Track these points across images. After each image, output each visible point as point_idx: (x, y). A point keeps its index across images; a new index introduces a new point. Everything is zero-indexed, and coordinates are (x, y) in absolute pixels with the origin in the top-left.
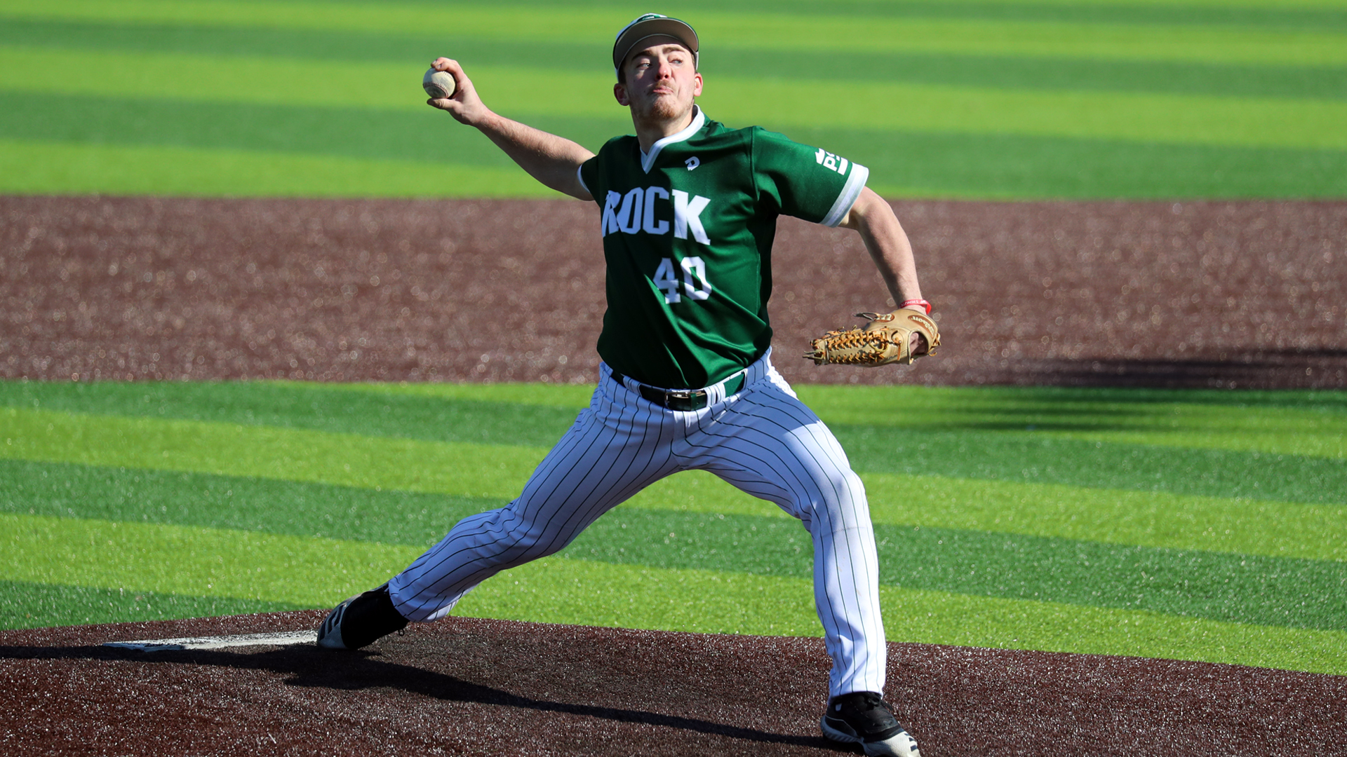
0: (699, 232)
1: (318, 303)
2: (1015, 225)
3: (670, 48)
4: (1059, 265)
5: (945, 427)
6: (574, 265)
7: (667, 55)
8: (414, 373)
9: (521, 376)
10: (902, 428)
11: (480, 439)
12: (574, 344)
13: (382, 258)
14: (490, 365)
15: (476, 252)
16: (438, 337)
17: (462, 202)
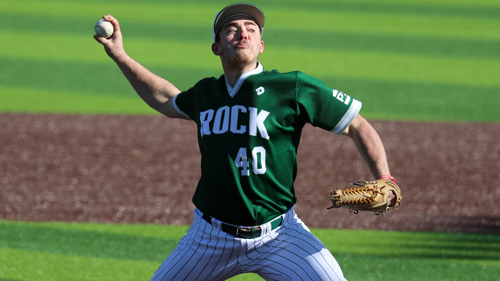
0: (263, 132)
1: (23, 175)
2: (435, 136)
3: (248, 22)
4: (461, 161)
5: (394, 256)
6: (175, 155)
7: (246, 26)
8: (80, 217)
9: (143, 219)
10: (368, 255)
11: (118, 257)
12: (174, 202)
13: (61, 149)
14: (125, 213)
15: (116, 146)
16: (94, 196)
17: (109, 117)
